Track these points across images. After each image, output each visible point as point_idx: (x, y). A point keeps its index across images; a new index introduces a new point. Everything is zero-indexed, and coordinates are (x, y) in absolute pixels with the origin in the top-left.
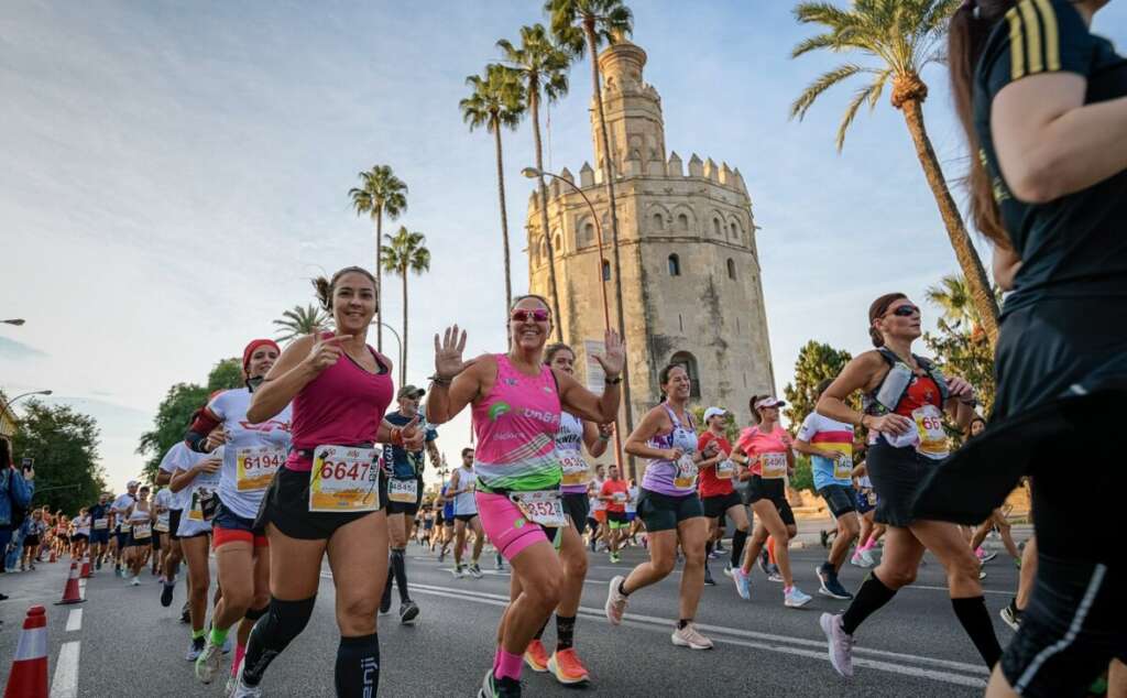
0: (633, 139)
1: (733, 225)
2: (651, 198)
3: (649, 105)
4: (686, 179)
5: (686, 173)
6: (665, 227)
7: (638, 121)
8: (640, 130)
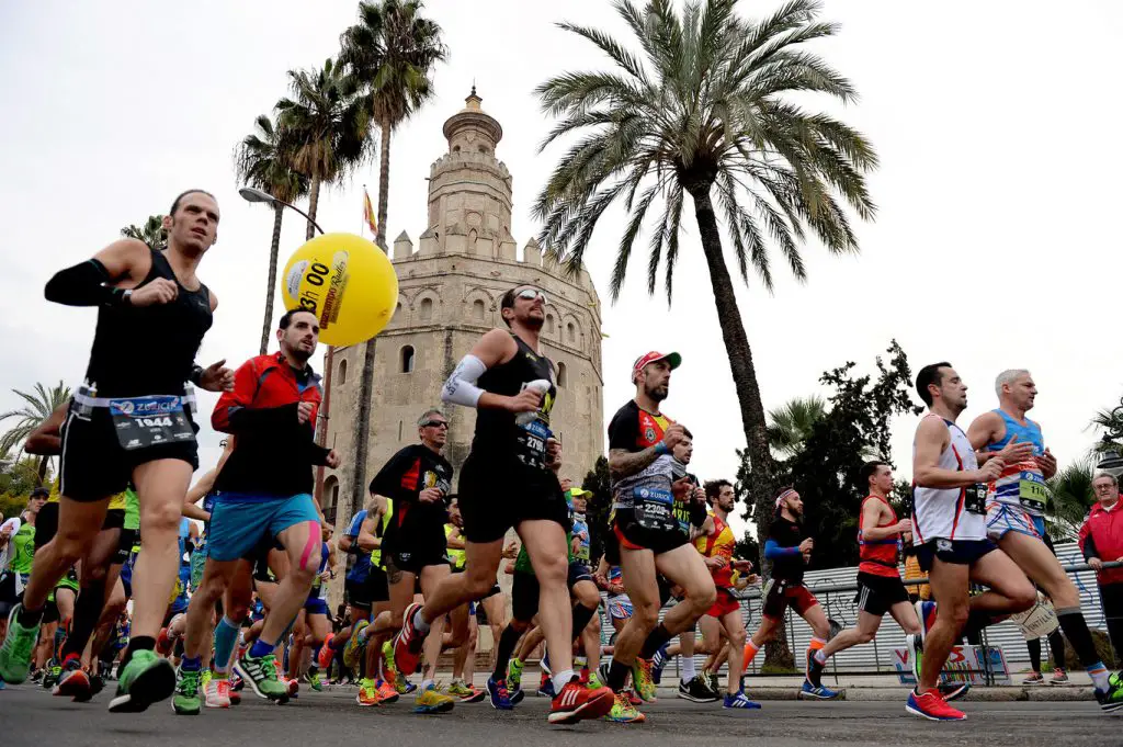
0: (471, 216)
1: (570, 326)
2: (474, 281)
3: (495, 182)
4: (519, 265)
5: (520, 257)
6: (486, 316)
7: (478, 197)
8: (481, 208)
